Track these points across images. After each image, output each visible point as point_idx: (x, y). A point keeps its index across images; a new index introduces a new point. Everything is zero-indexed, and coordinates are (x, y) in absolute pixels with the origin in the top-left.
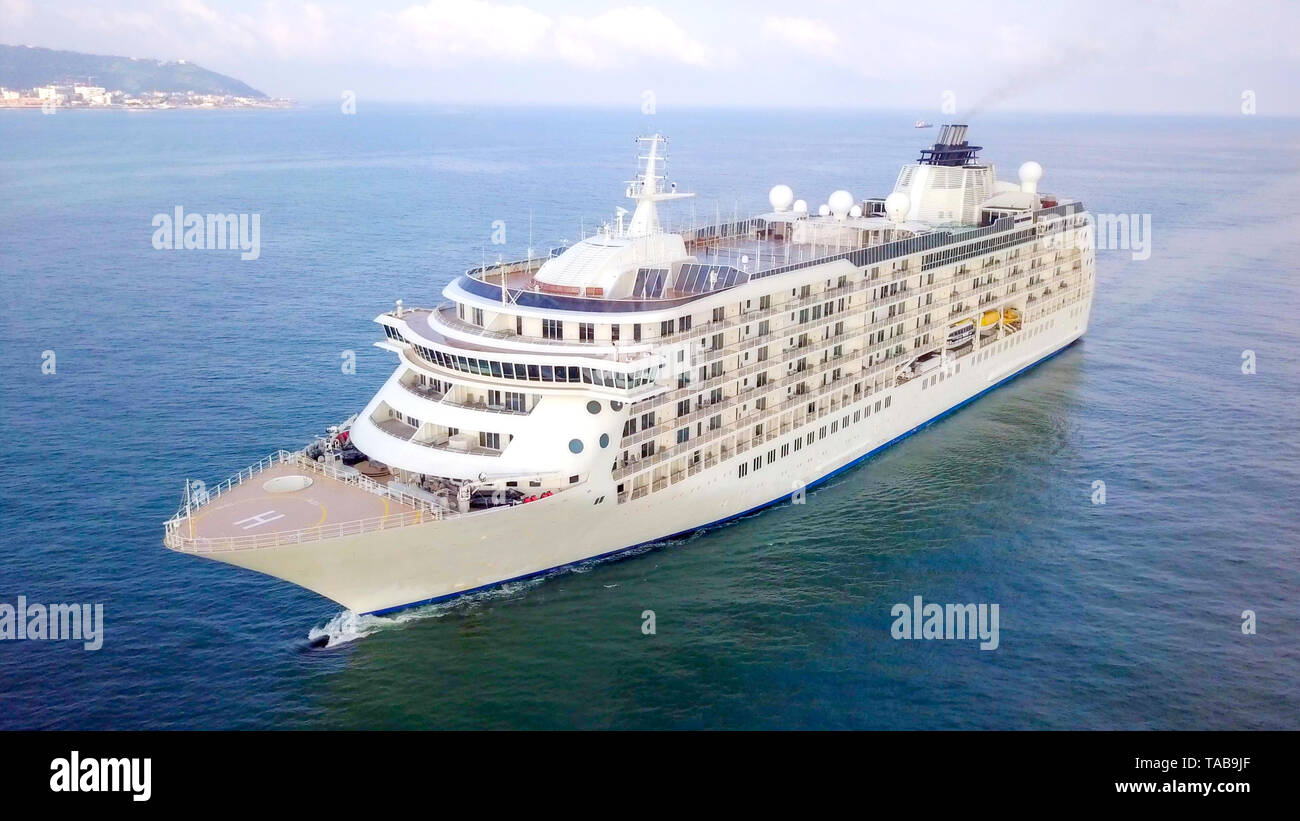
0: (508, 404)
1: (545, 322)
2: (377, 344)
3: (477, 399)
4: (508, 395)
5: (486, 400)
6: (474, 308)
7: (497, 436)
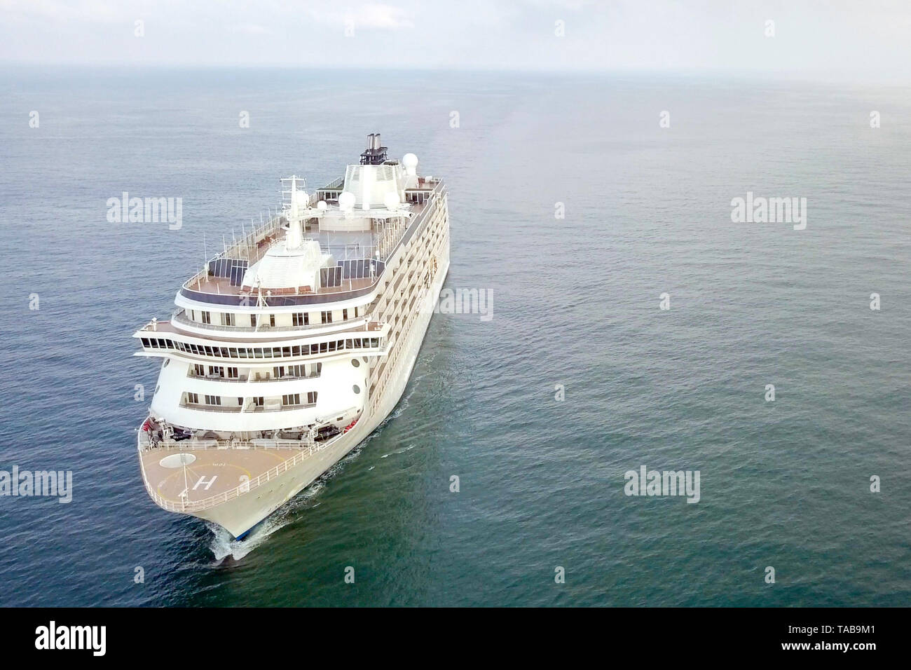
0: (291, 374)
1: (294, 315)
2: (137, 354)
3: (263, 375)
4: (290, 367)
5: (272, 374)
6: (221, 314)
7: (297, 396)
